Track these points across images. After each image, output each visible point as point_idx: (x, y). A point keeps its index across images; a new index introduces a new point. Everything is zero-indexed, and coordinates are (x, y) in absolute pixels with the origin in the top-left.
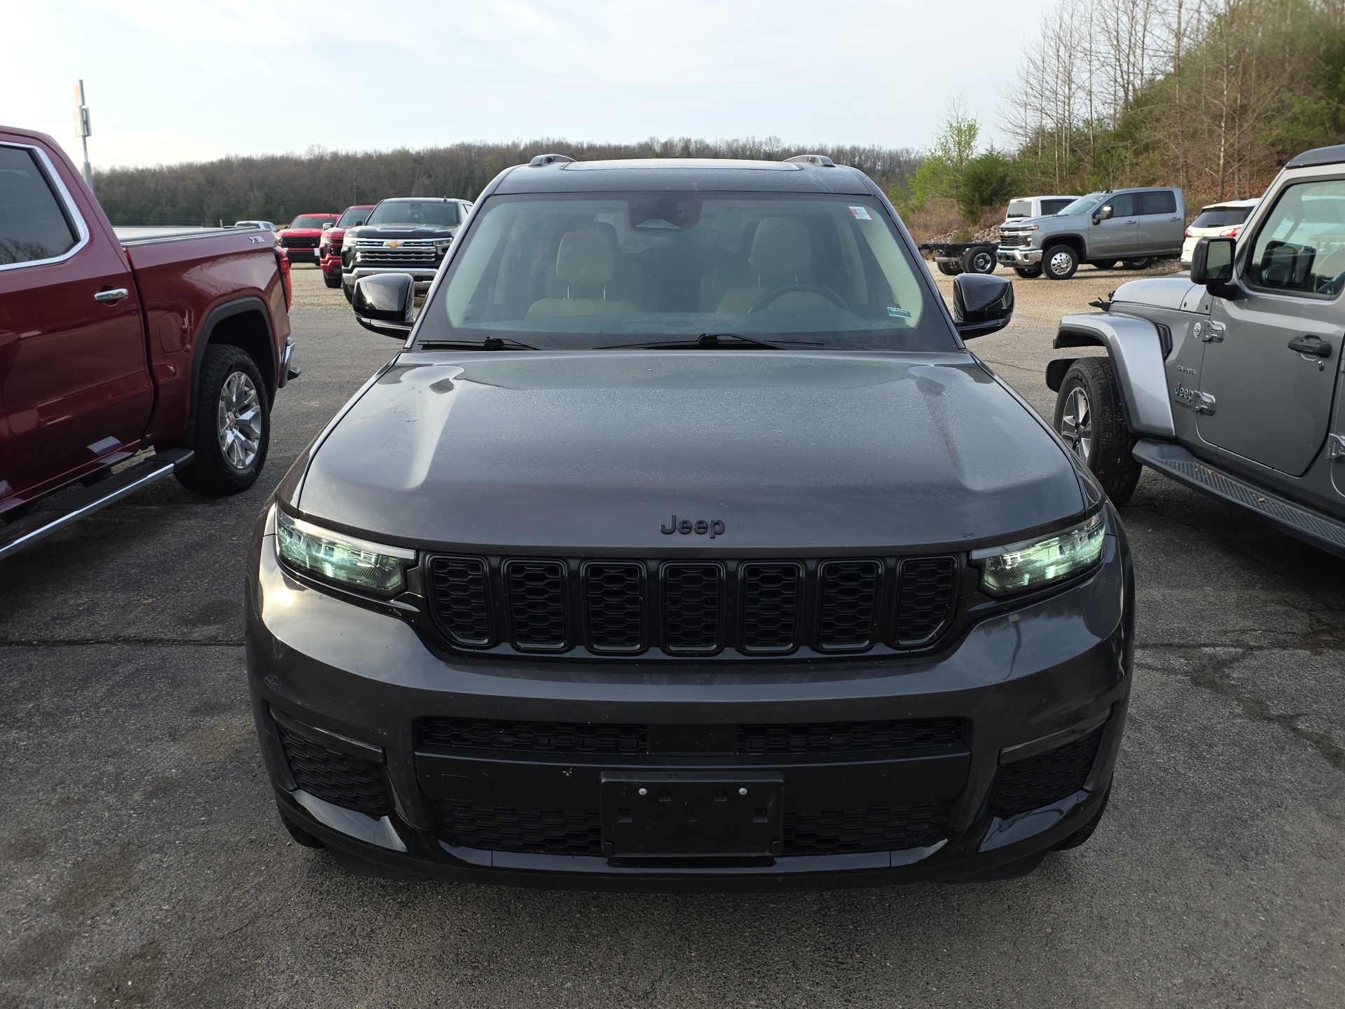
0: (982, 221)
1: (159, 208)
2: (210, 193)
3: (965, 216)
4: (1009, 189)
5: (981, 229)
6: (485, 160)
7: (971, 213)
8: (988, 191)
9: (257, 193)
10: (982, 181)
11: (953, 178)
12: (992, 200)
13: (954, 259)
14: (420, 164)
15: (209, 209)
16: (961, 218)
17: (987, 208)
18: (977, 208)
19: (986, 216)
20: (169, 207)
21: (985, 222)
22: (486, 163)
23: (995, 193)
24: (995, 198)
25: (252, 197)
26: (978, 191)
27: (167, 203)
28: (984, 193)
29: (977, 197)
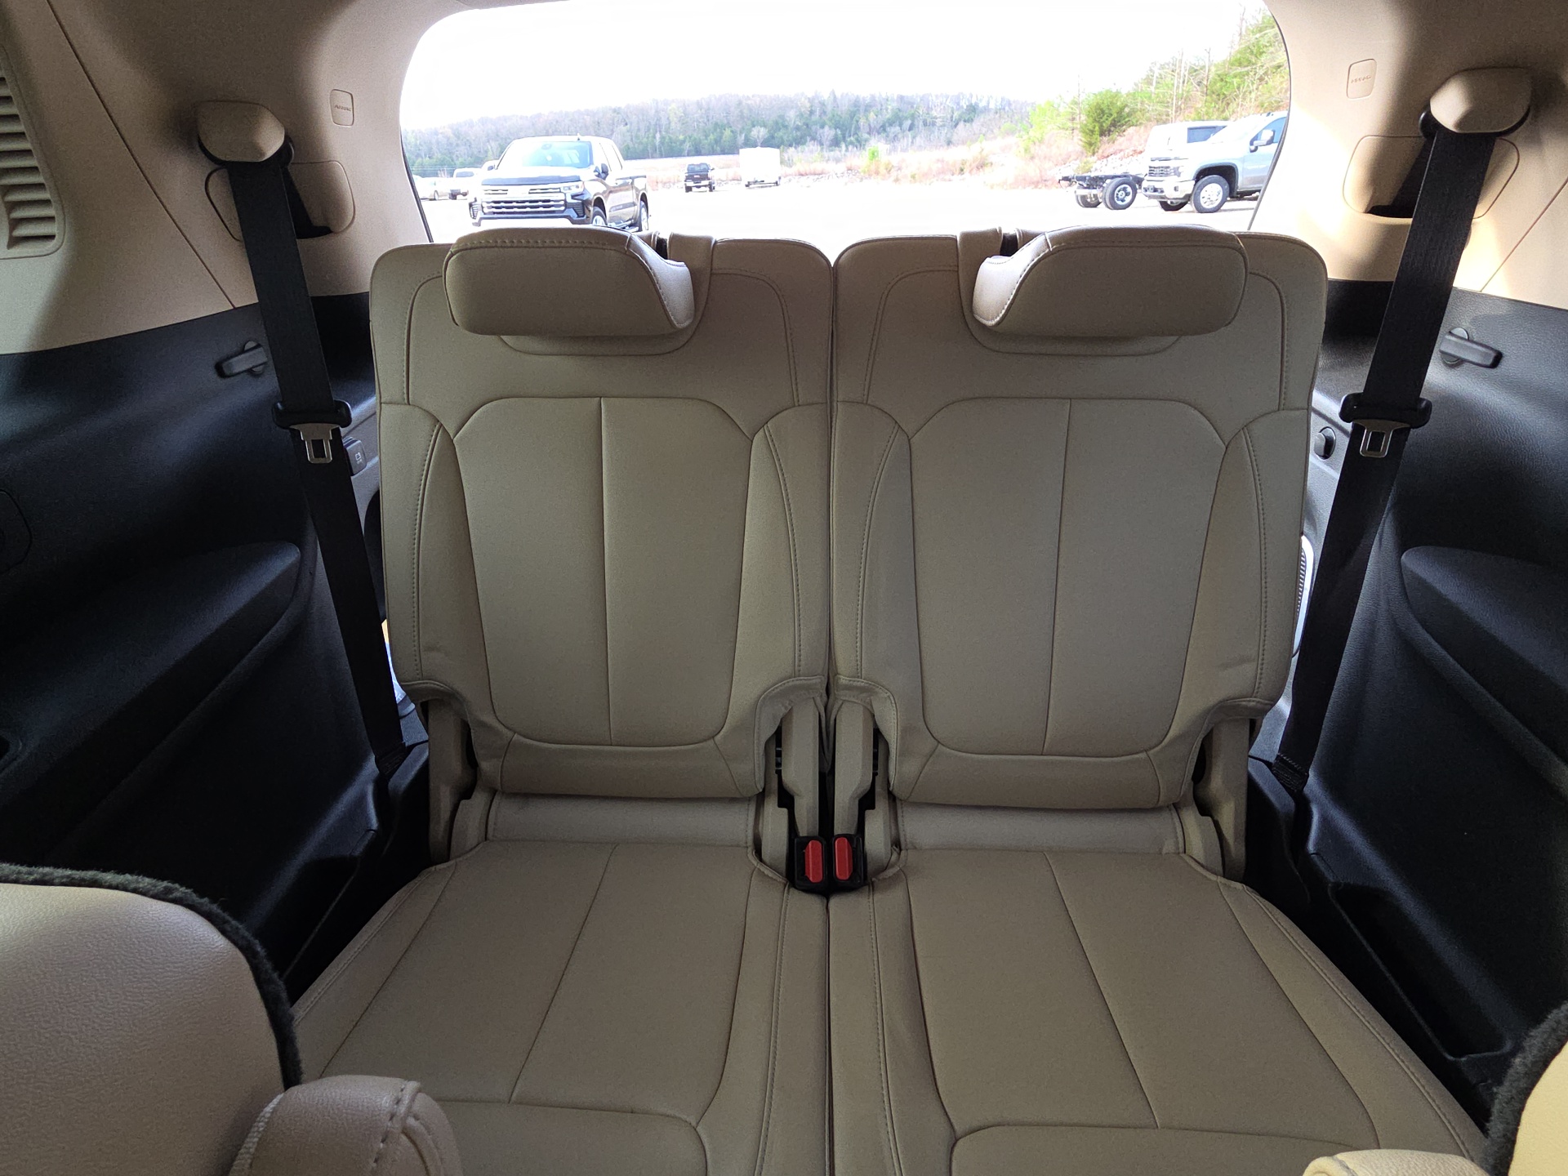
0: (1100, 151)
1: (420, 160)
2: (457, 145)
3: (1084, 147)
4: (1127, 119)
5: (1099, 159)
6: (670, 108)
7: (1091, 144)
8: (1109, 122)
9: (493, 144)
10: (1103, 112)
11: (1070, 110)
12: (1110, 131)
13: (1094, 192)
14: (618, 113)
15: (458, 159)
16: (1079, 148)
17: (1105, 139)
18: (1096, 139)
19: (1105, 146)
20: (427, 159)
21: (1103, 152)
22: (670, 110)
23: (1114, 124)
24: (1112, 129)
25: (489, 147)
26: (1098, 122)
27: (425, 155)
28: (1104, 125)
29: (1097, 128)
